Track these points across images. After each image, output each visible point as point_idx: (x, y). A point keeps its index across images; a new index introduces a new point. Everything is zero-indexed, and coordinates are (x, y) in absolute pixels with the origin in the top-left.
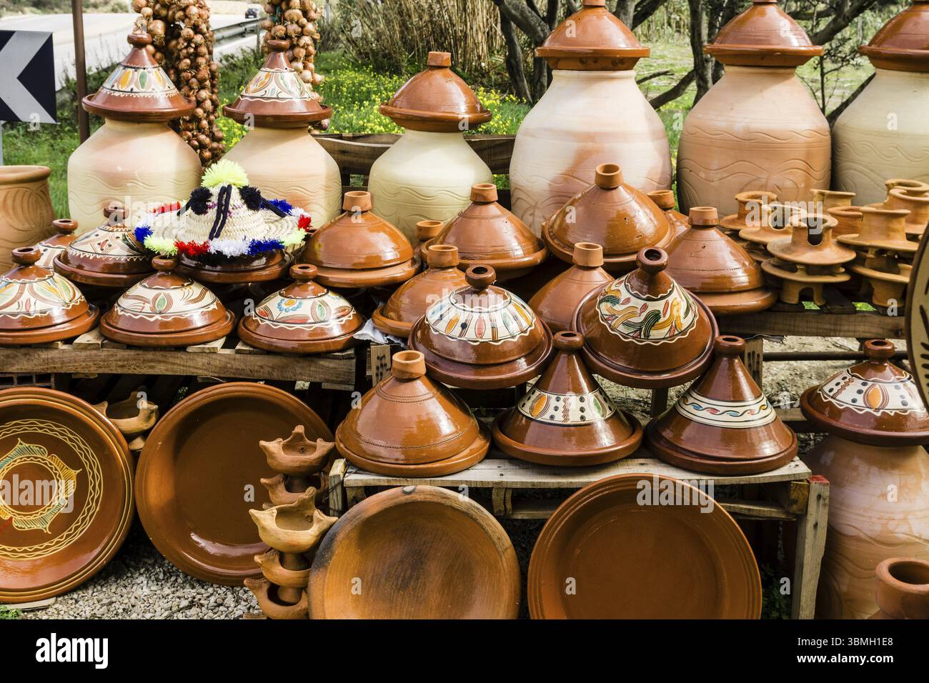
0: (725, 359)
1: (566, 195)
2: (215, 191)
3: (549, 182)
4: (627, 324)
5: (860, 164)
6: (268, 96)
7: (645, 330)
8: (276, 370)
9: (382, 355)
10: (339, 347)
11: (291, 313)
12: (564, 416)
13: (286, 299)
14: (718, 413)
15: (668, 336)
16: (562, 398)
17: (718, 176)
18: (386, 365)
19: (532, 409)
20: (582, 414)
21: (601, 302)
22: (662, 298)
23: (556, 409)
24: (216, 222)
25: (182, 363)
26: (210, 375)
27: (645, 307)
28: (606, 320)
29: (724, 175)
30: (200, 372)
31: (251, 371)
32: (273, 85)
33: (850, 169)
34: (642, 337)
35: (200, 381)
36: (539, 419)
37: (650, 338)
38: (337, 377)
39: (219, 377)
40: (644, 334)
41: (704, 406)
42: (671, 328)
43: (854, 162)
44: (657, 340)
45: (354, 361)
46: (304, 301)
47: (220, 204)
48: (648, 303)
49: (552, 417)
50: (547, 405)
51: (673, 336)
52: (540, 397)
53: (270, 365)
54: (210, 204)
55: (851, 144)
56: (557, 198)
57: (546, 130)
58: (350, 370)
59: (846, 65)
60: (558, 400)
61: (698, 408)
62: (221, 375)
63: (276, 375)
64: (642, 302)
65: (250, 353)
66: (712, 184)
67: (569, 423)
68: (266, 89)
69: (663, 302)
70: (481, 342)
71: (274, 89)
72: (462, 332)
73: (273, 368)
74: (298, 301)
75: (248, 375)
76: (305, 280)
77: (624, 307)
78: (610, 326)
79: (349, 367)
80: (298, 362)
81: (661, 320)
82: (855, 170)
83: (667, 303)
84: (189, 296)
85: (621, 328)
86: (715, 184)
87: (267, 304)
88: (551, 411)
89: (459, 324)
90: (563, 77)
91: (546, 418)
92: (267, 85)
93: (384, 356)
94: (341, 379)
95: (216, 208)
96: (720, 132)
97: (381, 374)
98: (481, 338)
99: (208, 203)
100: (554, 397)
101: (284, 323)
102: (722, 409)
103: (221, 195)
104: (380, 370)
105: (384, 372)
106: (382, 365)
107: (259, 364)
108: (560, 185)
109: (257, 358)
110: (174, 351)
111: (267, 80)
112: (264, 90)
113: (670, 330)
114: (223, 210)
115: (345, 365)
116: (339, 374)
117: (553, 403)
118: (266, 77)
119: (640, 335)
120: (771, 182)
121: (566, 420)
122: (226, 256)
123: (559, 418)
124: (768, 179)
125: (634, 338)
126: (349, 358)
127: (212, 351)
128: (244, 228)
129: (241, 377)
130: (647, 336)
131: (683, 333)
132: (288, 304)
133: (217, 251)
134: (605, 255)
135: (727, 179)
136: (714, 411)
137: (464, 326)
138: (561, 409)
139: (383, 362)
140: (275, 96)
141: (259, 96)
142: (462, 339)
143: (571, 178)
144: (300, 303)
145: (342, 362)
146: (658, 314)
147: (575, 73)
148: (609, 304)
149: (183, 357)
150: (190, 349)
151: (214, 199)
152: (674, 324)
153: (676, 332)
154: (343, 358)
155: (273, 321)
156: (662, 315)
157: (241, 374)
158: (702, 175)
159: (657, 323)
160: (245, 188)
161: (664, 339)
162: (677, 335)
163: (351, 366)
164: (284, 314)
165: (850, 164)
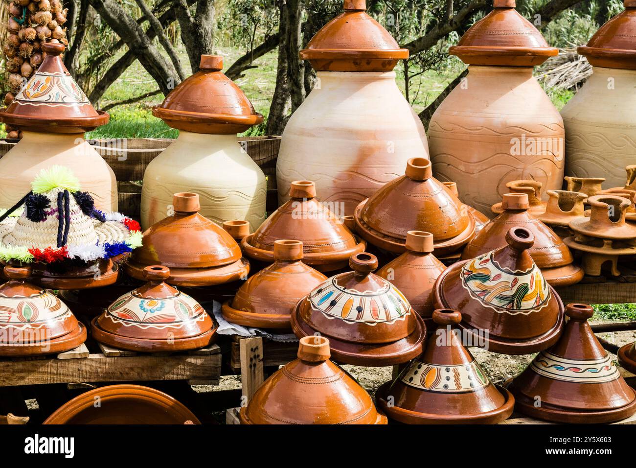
0: (577, 323)
1: (352, 190)
2: (52, 197)
3: (333, 179)
4: (502, 298)
5: (592, 153)
6: (54, 101)
7: (517, 301)
8: (145, 371)
9: (255, 347)
10: (207, 343)
11: (156, 313)
12: (456, 384)
13: (147, 301)
14: (581, 371)
15: (535, 306)
16: (451, 368)
17: (479, 168)
18: (258, 356)
19: (423, 381)
20: (470, 381)
21: (466, 281)
22: (529, 272)
23: (448, 379)
24: (60, 228)
25: (53, 371)
26: (81, 381)
27: (516, 281)
28: (478, 296)
29: (485, 167)
30: (70, 379)
31: (121, 373)
32: (55, 90)
33: (582, 158)
34: (515, 308)
35: (70, 388)
36: (434, 389)
37: (521, 308)
38: (203, 373)
39: (89, 383)
40: (517, 305)
41: (566, 366)
42: (537, 298)
43: (586, 152)
44: (527, 310)
45: (220, 356)
46: (166, 301)
47: (59, 210)
48: (519, 277)
49: (446, 387)
50: (439, 377)
51: (539, 306)
52: (428, 371)
53: (140, 365)
54: (49, 210)
55: (582, 136)
56: (341, 194)
57: (327, 129)
58: (217, 365)
59: (428, 69)
60: (448, 370)
61: (560, 368)
62: (92, 381)
63: (145, 376)
64: (513, 277)
65: (121, 356)
66: (472, 176)
67: (461, 390)
68: (50, 93)
69: (529, 275)
70: (378, 323)
71: (58, 94)
72: (358, 315)
73: (143, 369)
74: (160, 301)
75: (119, 378)
76: (158, 280)
77: (496, 282)
78: (483, 300)
79: (216, 363)
80: (167, 361)
81: (530, 292)
82: (588, 159)
83: (532, 276)
84: (50, 304)
85: (496, 302)
86: (476, 176)
87: (126, 306)
88: (443, 382)
89: (355, 308)
90: (334, 78)
91: (440, 388)
92: (50, 89)
93: (257, 348)
94: (207, 375)
95: (56, 214)
96: (478, 128)
97: (255, 365)
98: (377, 319)
99: (46, 210)
100: (443, 369)
101: (152, 323)
102: (583, 368)
103: (59, 200)
104: (254, 361)
105: (257, 363)
106: (255, 357)
107: (129, 365)
108: (345, 182)
109: (128, 360)
110: (46, 359)
111: (48, 85)
112: (48, 94)
113: (536, 301)
114: (64, 216)
115: (211, 360)
116: (206, 370)
117: (444, 373)
118: (47, 80)
119: (513, 306)
120: (527, 172)
121: (459, 387)
122: (83, 261)
123: (452, 387)
124: (524, 169)
125: (507, 309)
126: (215, 353)
127: (83, 356)
128: (83, 233)
129: (111, 380)
130: (519, 307)
131: (544, 302)
132: (149, 305)
133: (76, 256)
134: (436, 242)
135: (488, 170)
136: (577, 370)
137: (360, 309)
138: (452, 379)
139: (256, 353)
140: (60, 100)
141: (44, 100)
142: (360, 321)
143: (355, 174)
144: (163, 304)
145: (209, 358)
146: (527, 287)
147: (348, 75)
148: (478, 282)
149: (55, 365)
150: (61, 357)
151: (54, 205)
152: (538, 295)
153: (541, 302)
154: (211, 353)
155: (141, 322)
156: (529, 287)
157: (111, 378)
158: (462, 168)
159: (526, 295)
160: (79, 192)
161: (532, 308)
162: (541, 304)
163: (217, 361)
164: (149, 315)
165: (581, 154)
